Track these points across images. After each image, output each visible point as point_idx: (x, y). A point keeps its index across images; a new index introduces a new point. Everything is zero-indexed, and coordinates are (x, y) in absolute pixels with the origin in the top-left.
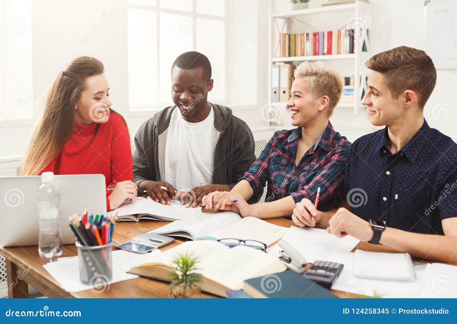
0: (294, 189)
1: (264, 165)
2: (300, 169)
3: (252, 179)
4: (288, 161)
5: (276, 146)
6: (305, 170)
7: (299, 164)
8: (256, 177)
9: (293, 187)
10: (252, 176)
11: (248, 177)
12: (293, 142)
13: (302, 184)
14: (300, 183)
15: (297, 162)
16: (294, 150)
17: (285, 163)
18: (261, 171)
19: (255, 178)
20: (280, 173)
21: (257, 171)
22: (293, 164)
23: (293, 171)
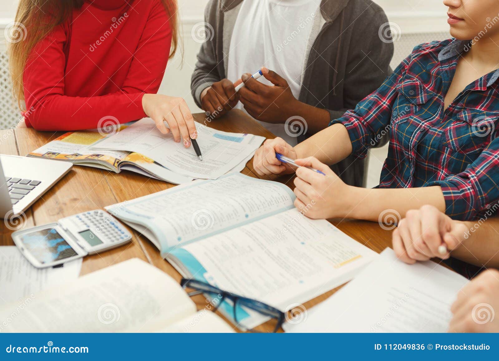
0: (433, 155)
1: (382, 103)
2: (450, 114)
3: (354, 125)
4: (430, 97)
5: (411, 70)
6: (461, 119)
7: (450, 106)
8: (363, 124)
9: (433, 151)
10: (355, 120)
11: (347, 119)
12: (448, 61)
13: (451, 148)
14: (448, 145)
15: (448, 101)
16: (448, 76)
17: (422, 101)
18: (374, 113)
19: (359, 125)
20: (408, 119)
21: (367, 113)
22: (438, 104)
23: (435, 117)
